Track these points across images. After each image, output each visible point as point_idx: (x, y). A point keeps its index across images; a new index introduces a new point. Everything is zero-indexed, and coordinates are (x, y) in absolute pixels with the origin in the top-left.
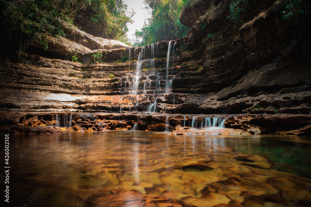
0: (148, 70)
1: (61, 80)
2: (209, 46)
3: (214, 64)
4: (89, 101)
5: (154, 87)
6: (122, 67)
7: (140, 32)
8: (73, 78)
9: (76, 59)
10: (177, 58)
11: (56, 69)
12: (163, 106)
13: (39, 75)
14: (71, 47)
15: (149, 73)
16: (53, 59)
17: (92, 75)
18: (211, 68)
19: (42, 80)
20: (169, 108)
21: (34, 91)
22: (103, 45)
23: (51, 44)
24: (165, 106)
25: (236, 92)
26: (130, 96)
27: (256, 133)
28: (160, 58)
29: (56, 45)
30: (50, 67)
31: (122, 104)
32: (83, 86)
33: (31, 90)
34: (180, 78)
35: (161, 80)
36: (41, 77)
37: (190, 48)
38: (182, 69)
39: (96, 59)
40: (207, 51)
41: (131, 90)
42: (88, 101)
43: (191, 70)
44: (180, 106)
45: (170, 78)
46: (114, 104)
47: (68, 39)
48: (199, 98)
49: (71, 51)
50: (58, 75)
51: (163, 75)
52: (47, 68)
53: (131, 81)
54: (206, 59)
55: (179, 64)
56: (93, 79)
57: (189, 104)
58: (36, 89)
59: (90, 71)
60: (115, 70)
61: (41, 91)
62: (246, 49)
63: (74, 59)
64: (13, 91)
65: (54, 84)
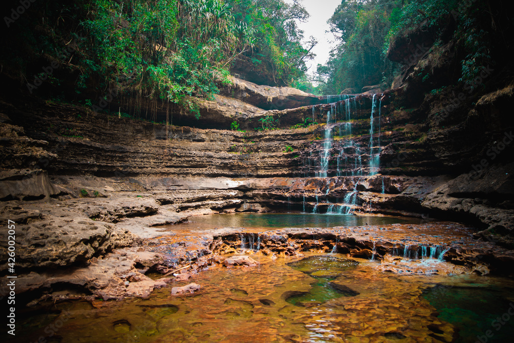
0: (342, 139)
1: (218, 158)
2: (435, 107)
3: (443, 136)
4: (258, 187)
5: (352, 165)
6: (304, 134)
7: (324, 67)
8: (234, 153)
9: (236, 126)
10: (386, 120)
11: (211, 143)
12: (367, 197)
13: (190, 155)
14: (230, 110)
15: (343, 144)
16: (206, 129)
17: (260, 148)
18: (439, 141)
19: (195, 161)
20: (376, 200)
21: (185, 176)
22: (271, 98)
23: (204, 111)
24: (370, 197)
25: (473, 192)
26: (316, 180)
27: (483, 273)
28: (359, 120)
29: (210, 109)
30: (202, 140)
31: (306, 191)
32: (247, 165)
33: (181, 176)
34: (391, 152)
35: (361, 154)
36: (193, 156)
37: (406, 105)
38: (394, 137)
39: (265, 124)
40: (432, 115)
41: (317, 169)
42: (256, 186)
43: (409, 139)
44: (393, 198)
45: (376, 151)
46: (294, 190)
47: (223, 95)
48: (421, 185)
49: (230, 116)
50: (214, 151)
51: (365, 146)
52: (200, 143)
53: (318, 155)
54: (431, 127)
55: (389, 130)
56: (262, 154)
57: (405, 195)
58: (187, 174)
59: (257, 142)
60: (292, 140)
61: (194, 175)
62: (487, 133)
63: (233, 127)
64: (160, 178)
65: (209, 165)
